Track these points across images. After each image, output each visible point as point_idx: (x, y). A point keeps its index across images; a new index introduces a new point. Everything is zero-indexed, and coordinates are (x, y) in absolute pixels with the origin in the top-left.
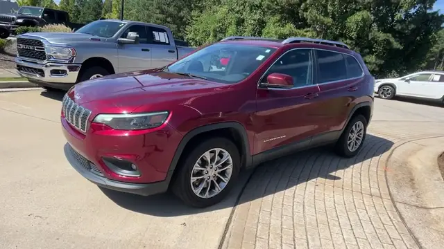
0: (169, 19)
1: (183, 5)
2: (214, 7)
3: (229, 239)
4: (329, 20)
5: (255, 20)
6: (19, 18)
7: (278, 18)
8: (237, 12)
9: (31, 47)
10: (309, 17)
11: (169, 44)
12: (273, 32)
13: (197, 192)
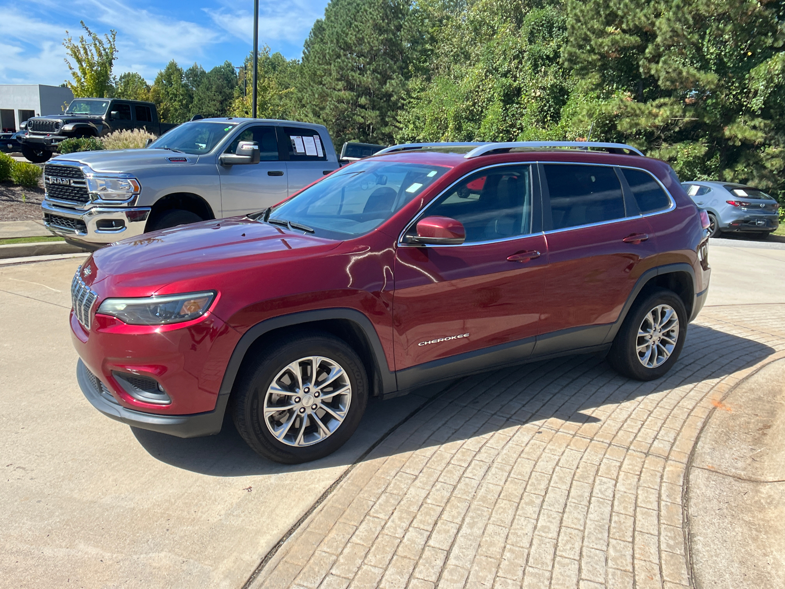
0: (363, 100)
1: (390, 67)
2: (456, 68)
3: (315, 517)
4: (710, 78)
5: (544, 89)
6: (67, 122)
7: (595, 81)
8: (505, 75)
9: (65, 181)
10: (663, 74)
11: (324, 158)
12: (584, 112)
13: (280, 434)
